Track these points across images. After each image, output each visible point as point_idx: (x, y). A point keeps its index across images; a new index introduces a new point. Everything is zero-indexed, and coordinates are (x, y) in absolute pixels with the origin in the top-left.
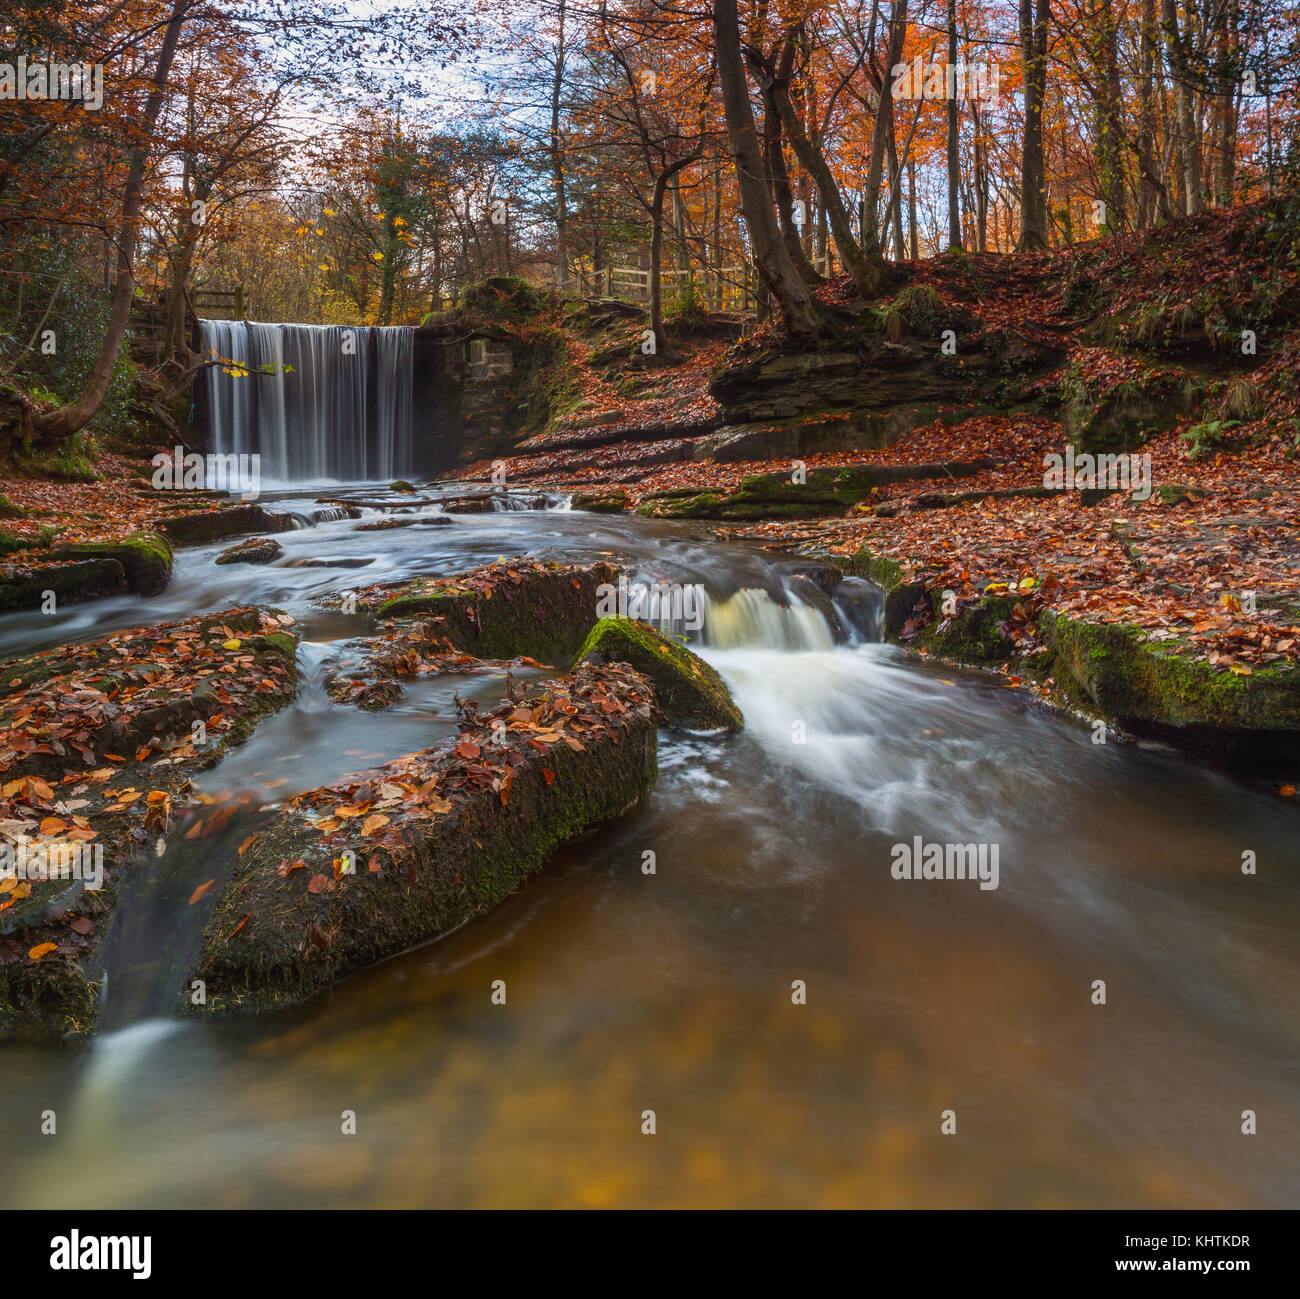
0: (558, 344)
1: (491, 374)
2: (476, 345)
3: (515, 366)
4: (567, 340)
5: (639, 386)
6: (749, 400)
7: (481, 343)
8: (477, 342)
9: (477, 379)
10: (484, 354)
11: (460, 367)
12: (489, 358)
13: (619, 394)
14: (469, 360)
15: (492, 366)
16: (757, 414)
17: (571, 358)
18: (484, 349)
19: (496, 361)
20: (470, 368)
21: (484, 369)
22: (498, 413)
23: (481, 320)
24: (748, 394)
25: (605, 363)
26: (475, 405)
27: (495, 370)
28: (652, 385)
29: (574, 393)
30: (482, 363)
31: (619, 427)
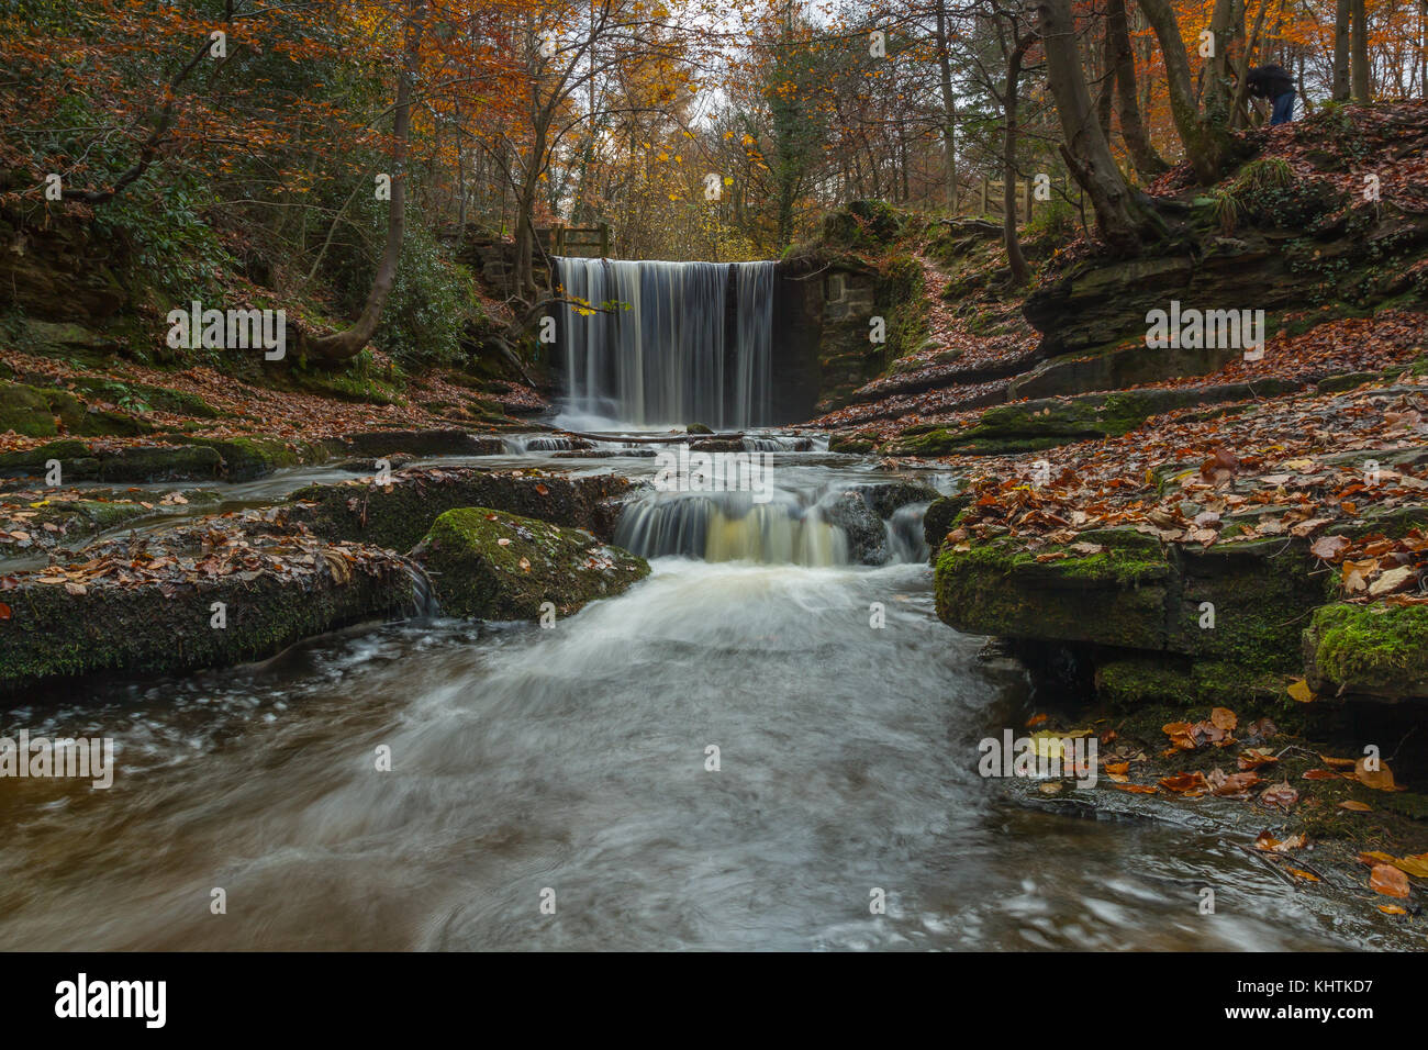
0: (915, 276)
1: (850, 313)
2: (834, 281)
3: (876, 304)
4: (926, 270)
5: (991, 321)
6: (1063, 325)
7: (840, 278)
8: (836, 277)
9: (836, 319)
10: (843, 291)
11: (819, 307)
12: (849, 294)
13: (969, 331)
14: (827, 297)
15: (851, 304)
16: (1070, 341)
17: (925, 291)
18: (843, 285)
19: (856, 298)
20: (829, 307)
21: (844, 308)
22: (858, 359)
23: (840, 253)
24: (1061, 319)
25: (959, 296)
26: (833, 348)
27: (855, 309)
28: (1003, 318)
29: (921, 333)
30: (841, 300)
31: (953, 368)
